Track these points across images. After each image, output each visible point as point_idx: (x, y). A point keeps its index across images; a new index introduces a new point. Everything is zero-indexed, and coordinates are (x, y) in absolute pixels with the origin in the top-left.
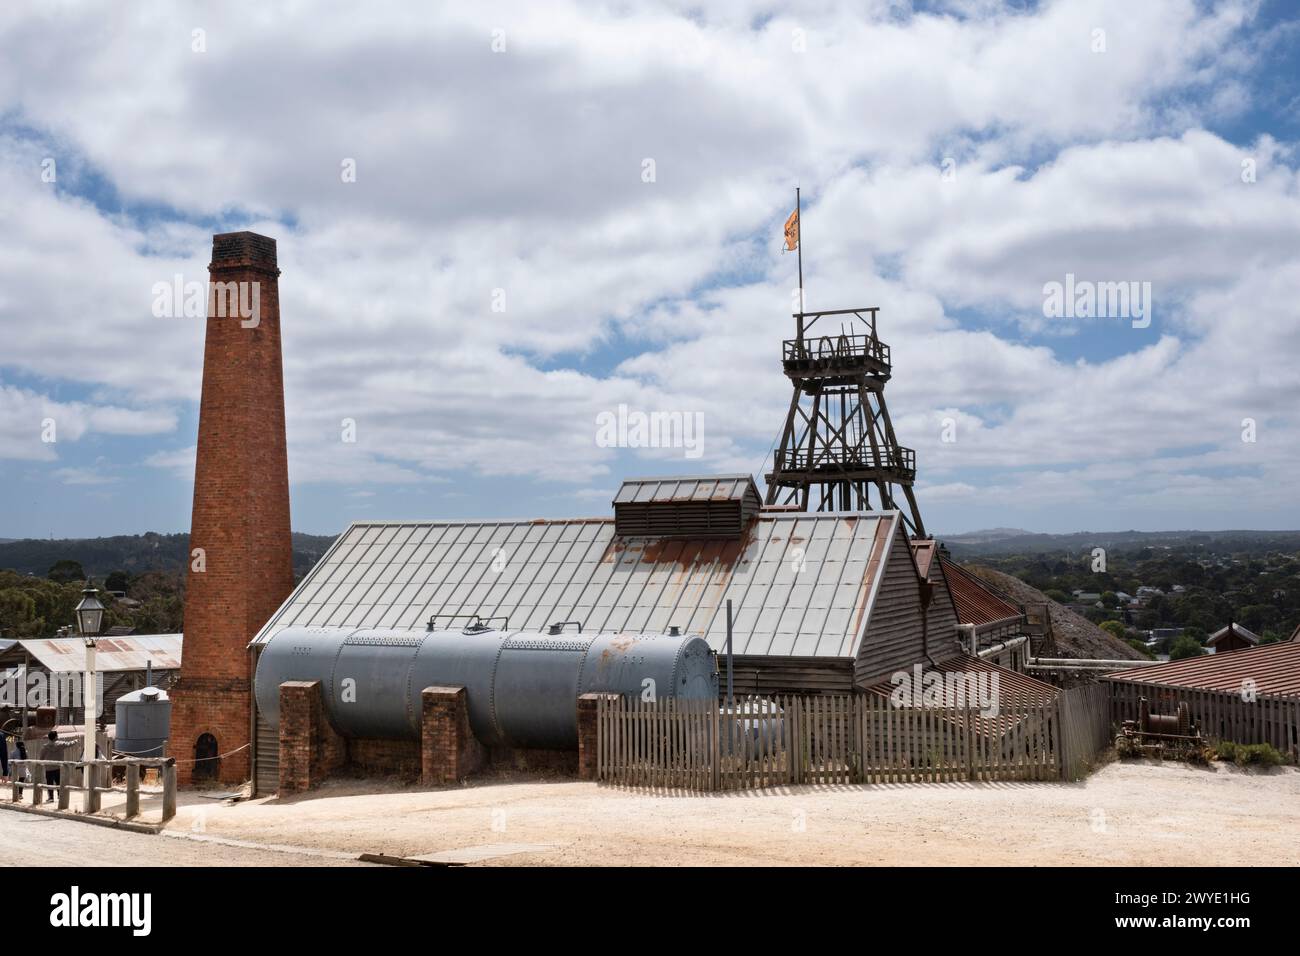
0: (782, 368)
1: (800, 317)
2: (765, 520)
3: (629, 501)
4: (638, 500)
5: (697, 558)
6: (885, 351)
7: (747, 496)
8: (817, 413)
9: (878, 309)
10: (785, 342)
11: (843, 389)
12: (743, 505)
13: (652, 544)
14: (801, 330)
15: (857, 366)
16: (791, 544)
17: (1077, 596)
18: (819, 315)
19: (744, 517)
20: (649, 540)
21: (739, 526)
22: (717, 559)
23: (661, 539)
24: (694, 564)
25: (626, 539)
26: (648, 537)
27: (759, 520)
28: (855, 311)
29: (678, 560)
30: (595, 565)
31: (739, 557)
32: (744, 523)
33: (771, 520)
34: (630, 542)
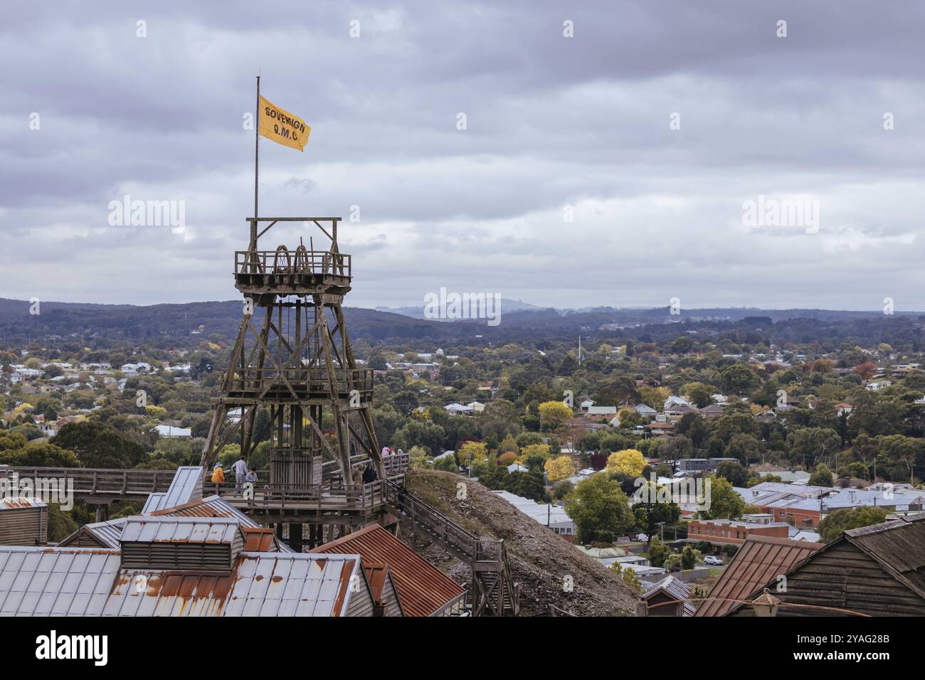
0: (234, 281)
1: (254, 222)
2: (250, 558)
3: (134, 540)
4: (141, 540)
5: (194, 593)
6: (346, 261)
7: (236, 538)
8: (270, 325)
9: (340, 219)
10: (237, 253)
11: (298, 301)
12: (232, 547)
13: (155, 578)
14: (254, 237)
15: (315, 285)
16: (272, 581)
17: (586, 409)
18: (275, 220)
19: (233, 556)
20: (152, 574)
21: (229, 564)
22: (211, 595)
23: (162, 574)
24: (192, 598)
25: (131, 572)
26: (151, 571)
27: (244, 557)
28: (315, 220)
29: (178, 595)
30: (106, 596)
31: (229, 594)
32: (233, 562)
33: (255, 558)
34: (134, 575)
